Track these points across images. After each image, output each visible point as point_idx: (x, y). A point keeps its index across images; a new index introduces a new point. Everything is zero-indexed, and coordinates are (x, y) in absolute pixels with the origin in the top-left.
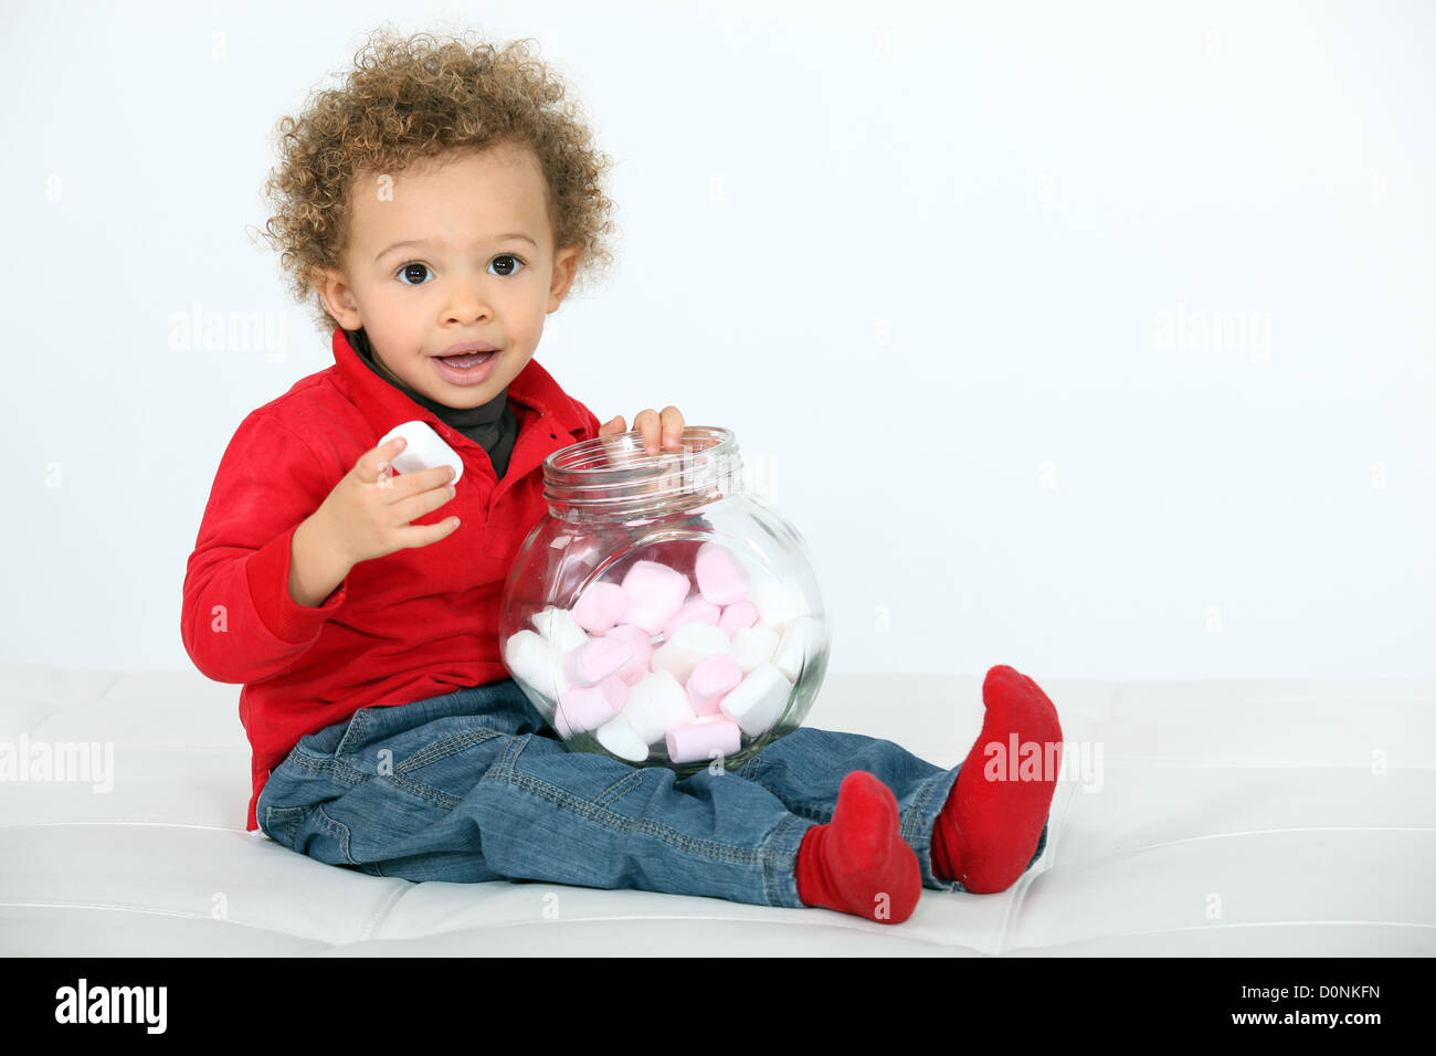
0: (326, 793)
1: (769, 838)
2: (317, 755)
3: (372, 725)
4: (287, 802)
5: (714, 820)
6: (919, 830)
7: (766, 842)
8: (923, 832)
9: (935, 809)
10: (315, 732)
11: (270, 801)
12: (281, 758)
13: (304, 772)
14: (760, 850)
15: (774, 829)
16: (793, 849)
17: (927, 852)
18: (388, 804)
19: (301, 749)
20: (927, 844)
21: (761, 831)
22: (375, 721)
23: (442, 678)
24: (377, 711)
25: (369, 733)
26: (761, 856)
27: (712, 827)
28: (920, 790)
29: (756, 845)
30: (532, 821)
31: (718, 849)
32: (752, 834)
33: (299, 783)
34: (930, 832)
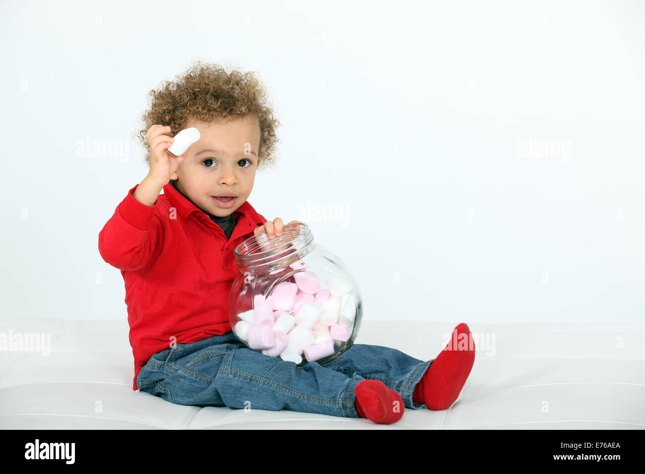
0: (161, 377)
1: (343, 394)
2: (158, 362)
3: (181, 351)
4: (146, 380)
5: (317, 385)
6: (409, 388)
7: (342, 396)
8: (411, 389)
9: (417, 381)
10: (158, 353)
11: (140, 379)
12: (145, 363)
13: (153, 368)
14: (340, 400)
15: (344, 390)
16: (353, 398)
17: (411, 397)
18: (182, 380)
19: (152, 359)
20: (411, 394)
21: (339, 391)
22: (182, 349)
23: (208, 332)
24: (183, 345)
25: (179, 354)
26: (340, 402)
27: (318, 389)
28: (411, 372)
29: (338, 398)
30: (241, 388)
31: (322, 400)
32: (335, 393)
33: (152, 372)
34: (413, 389)
